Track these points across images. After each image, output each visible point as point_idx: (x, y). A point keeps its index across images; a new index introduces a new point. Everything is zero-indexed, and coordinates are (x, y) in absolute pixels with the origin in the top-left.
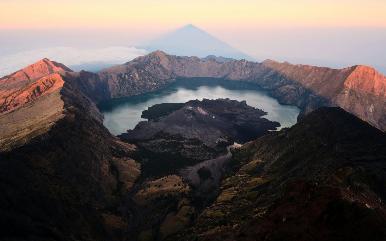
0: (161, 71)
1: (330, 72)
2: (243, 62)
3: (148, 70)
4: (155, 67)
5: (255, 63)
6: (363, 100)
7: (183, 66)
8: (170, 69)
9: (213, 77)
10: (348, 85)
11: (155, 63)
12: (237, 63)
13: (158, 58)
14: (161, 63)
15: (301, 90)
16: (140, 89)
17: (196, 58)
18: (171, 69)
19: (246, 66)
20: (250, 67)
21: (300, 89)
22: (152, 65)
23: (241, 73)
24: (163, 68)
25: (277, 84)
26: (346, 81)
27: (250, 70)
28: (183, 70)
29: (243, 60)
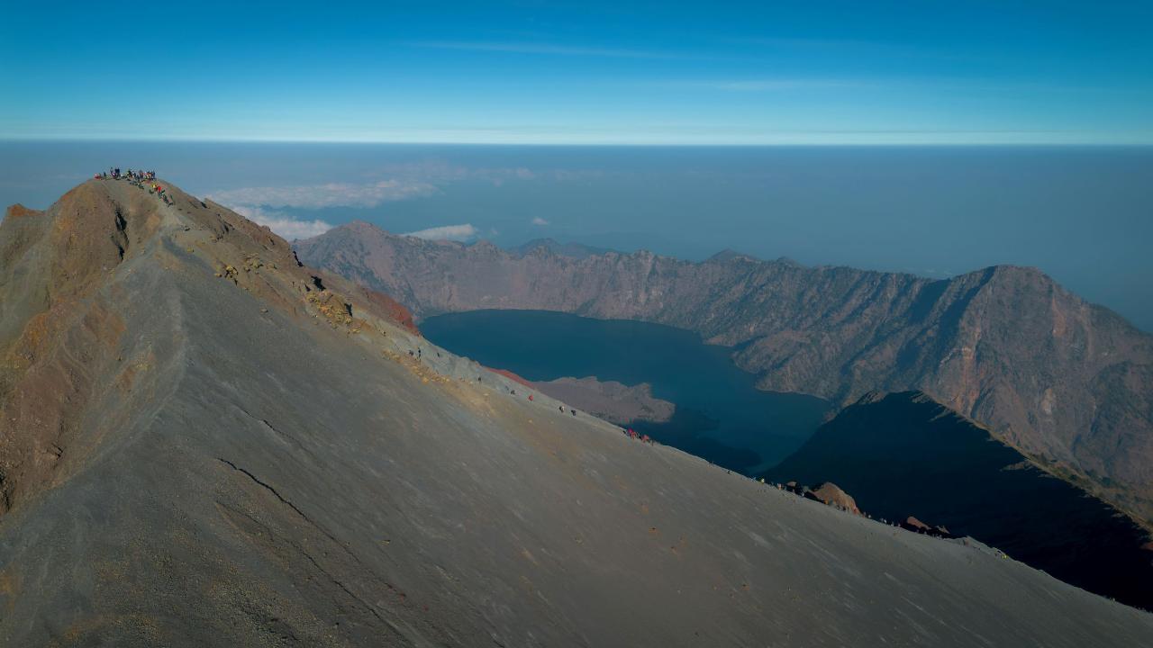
1: (917, 288)
2: (642, 261)
5: (680, 264)
6: (1020, 374)
7: (447, 273)
8: (401, 283)
9: (547, 309)
10: (971, 328)
11: (348, 262)
12: (624, 263)
13: (357, 247)
14: (368, 262)
15: (829, 346)
17: (489, 247)
18: (404, 283)
19: (653, 272)
20: (666, 275)
21: (823, 342)
22: (337, 270)
23: (637, 295)
24: (376, 280)
25: (752, 329)
26: (966, 315)
27: (664, 285)
28: (447, 288)
29: (643, 253)
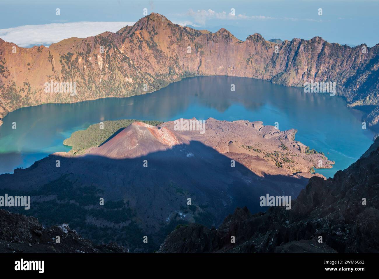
0: (153, 56)
2: (316, 45)
3: (125, 51)
4: (140, 47)
9: (254, 77)
11: (143, 38)
13: (152, 29)
14: (156, 39)
16: (100, 89)
17: (225, 33)
18: (175, 54)
19: (322, 53)
20: (331, 55)
23: (309, 70)
24: (158, 51)
27: (329, 63)
28: (198, 59)
29: (317, 39)
